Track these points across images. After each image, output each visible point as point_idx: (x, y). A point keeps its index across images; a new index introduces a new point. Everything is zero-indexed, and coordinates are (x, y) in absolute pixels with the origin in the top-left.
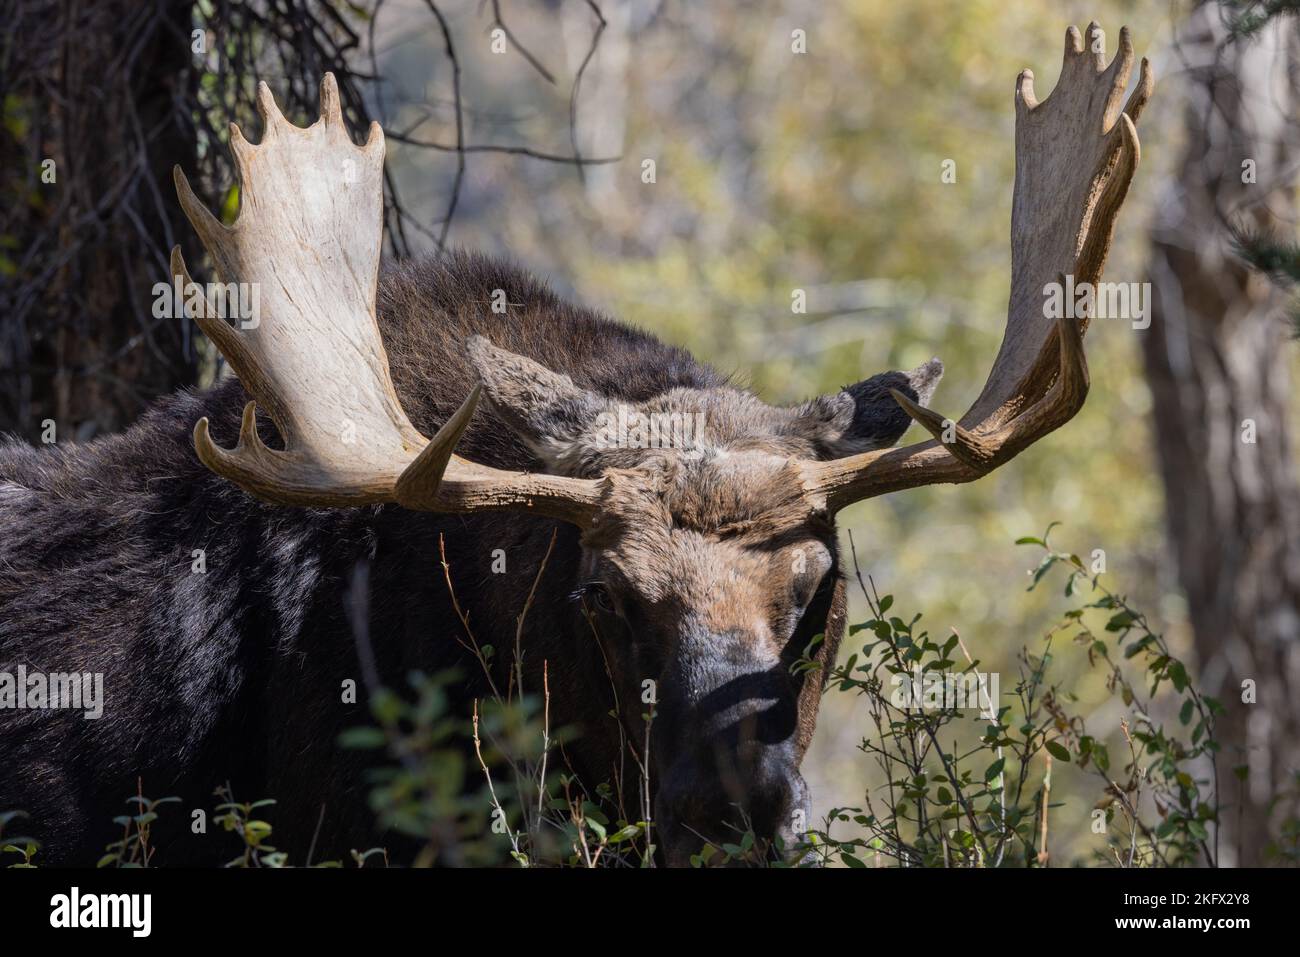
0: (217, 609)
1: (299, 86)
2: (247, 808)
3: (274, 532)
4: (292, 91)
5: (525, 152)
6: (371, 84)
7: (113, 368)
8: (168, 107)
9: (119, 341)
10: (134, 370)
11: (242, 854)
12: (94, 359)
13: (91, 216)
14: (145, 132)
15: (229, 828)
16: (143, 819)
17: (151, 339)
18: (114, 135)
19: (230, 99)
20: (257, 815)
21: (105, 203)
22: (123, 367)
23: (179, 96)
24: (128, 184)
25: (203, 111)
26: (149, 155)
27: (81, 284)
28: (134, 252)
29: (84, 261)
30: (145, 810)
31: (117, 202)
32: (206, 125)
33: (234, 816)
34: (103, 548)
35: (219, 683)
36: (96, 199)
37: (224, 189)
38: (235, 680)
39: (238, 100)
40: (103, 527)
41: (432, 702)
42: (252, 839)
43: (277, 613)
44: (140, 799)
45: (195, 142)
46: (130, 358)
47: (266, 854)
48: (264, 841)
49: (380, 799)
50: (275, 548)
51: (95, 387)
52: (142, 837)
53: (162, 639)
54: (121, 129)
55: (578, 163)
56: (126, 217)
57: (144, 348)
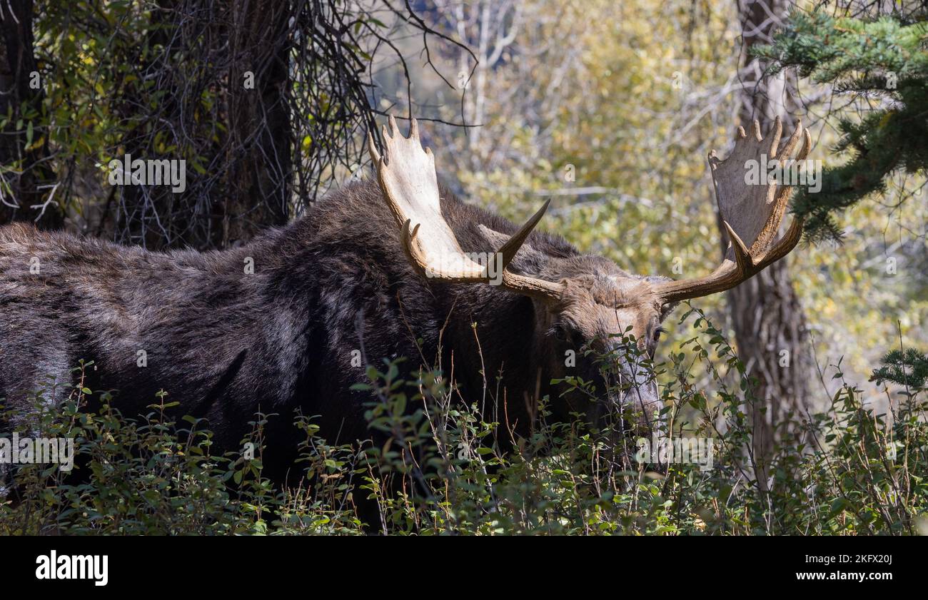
0: (297, 330)
1: (337, 89)
2: (308, 419)
3: (326, 293)
4: (334, 91)
5: (440, 121)
6: (371, 88)
7: (249, 216)
8: (277, 97)
9: (252, 204)
10: (259, 217)
11: (306, 439)
12: (241, 211)
13: (241, 146)
14: (266, 109)
15: (300, 427)
16: (261, 423)
17: (267, 203)
18: (252, 109)
19: (306, 94)
20: (312, 422)
21: (246, 141)
22: (254, 215)
23: (282, 93)
24: (258, 132)
25: (294, 99)
26: (268, 119)
27: (236, 177)
28: (260, 163)
29: (237, 167)
30: (262, 418)
31: (253, 140)
32: (294, 105)
33: (302, 422)
34: (239, 299)
35: (297, 364)
36: (243, 139)
37: (302, 134)
38: (305, 363)
39: (309, 94)
40: (240, 290)
41: (393, 371)
42: (311, 433)
43: (327, 331)
44: (259, 413)
45: (289, 113)
46: (257, 212)
47: (317, 439)
48: (316, 434)
49: (368, 415)
50: (326, 301)
51: (241, 224)
52: (260, 430)
53: (269, 342)
54: (255, 107)
55: (465, 126)
56: (257, 147)
57: (264, 207)
